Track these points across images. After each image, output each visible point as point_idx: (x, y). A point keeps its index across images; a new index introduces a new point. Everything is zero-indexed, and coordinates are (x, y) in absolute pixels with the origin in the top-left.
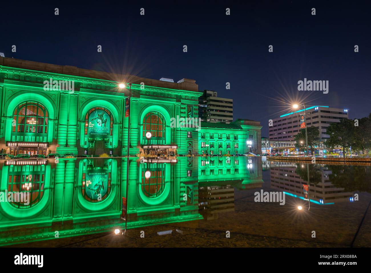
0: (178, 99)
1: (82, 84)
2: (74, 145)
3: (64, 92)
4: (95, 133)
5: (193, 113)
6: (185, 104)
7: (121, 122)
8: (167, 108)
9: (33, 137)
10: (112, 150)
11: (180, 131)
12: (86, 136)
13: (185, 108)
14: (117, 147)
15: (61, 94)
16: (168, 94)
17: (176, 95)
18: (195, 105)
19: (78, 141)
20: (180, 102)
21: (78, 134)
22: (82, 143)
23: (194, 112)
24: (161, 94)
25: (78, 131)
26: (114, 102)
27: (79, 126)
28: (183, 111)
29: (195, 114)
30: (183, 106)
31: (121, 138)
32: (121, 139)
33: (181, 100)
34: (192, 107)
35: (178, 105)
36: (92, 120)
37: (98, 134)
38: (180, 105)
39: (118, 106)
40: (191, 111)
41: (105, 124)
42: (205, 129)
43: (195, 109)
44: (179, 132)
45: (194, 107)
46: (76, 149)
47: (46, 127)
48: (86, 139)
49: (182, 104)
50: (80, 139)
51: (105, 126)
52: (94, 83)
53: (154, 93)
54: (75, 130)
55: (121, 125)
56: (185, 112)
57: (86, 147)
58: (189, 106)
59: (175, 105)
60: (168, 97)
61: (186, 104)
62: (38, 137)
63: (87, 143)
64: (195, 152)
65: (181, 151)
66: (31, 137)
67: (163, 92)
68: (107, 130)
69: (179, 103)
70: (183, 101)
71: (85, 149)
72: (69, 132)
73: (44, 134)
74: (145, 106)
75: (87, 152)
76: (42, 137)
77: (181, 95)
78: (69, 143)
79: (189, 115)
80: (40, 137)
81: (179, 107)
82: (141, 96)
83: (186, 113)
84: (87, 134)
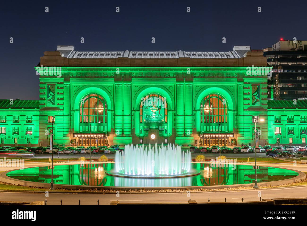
0: (241, 78)
1: (134, 74)
2: (129, 134)
3: (118, 84)
4: (150, 121)
5: (261, 93)
6: (249, 83)
7: (174, 109)
8: (227, 89)
9: (96, 127)
10: (167, 138)
11: (244, 115)
12: (141, 124)
13: (249, 88)
14: (171, 135)
15: (116, 86)
16: (227, 74)
17: (237, 74)
18: (262, 83)
19: (133, 130)
20: (243, 81)
21: (132, 123)
22: (137, 132)
23: (262, 91)
24: (219, 74)
25: (132, 120)
26: (167, 87)
27: (133, 115)
28: (246, 91)
29: (262, 94)
30: (246, 86)
31: (175, 125)
32: (175, 127)
33: (244, 79)
34: (259, 86)
35: (240, 85)
36: (147, 108)
37: (153, 122)
38: (243, 85)
39: (171, 92)
40: (257, 91)
41: (159, 111)
42: (280, 111)
43: (263, 88)
44: (242, 117)
45: (262, 86)
46: (131, 138)
47: (106, 117)
48: (142, 128)
49: (246, 83)
50: (135, 128)
51: (159, 113)
52: (144, 72)
53: (210, 74)
54: (130, 119)
55: (175, 113)
56: (249, 93)
57: (142, 135)
58: (254, 85)
59: (238, 85)
60: (227, 77)
61: (251, 83)
62: (100, 127)
63: (143, 131)
64: (264, 140)
65: (244, 139)
66: (94, 127)
67: (221, 72)
68: (162, 117)
69: (241, 83)
70: (245, 80)
71: (140, 138)
72: (124, 122)
73: (104, 124)
74: (200, 89)
75: (142, 141)
76: (103, 127)
77: (243, 73)
78: (124, 133)
79: (255, 96)
80: (102, 127)
81: (242, 88)
82: (194, 79)
83: (251, 94)
84: (142, 122)
